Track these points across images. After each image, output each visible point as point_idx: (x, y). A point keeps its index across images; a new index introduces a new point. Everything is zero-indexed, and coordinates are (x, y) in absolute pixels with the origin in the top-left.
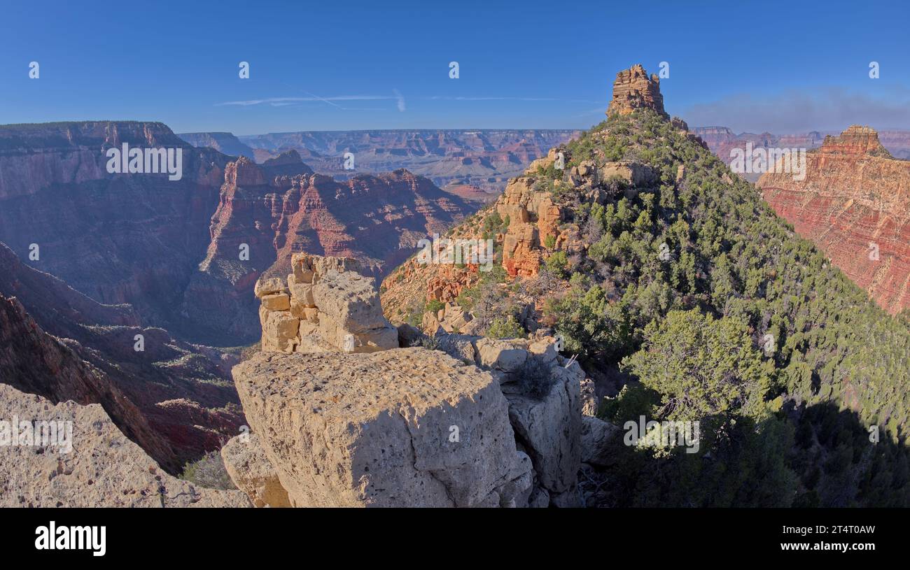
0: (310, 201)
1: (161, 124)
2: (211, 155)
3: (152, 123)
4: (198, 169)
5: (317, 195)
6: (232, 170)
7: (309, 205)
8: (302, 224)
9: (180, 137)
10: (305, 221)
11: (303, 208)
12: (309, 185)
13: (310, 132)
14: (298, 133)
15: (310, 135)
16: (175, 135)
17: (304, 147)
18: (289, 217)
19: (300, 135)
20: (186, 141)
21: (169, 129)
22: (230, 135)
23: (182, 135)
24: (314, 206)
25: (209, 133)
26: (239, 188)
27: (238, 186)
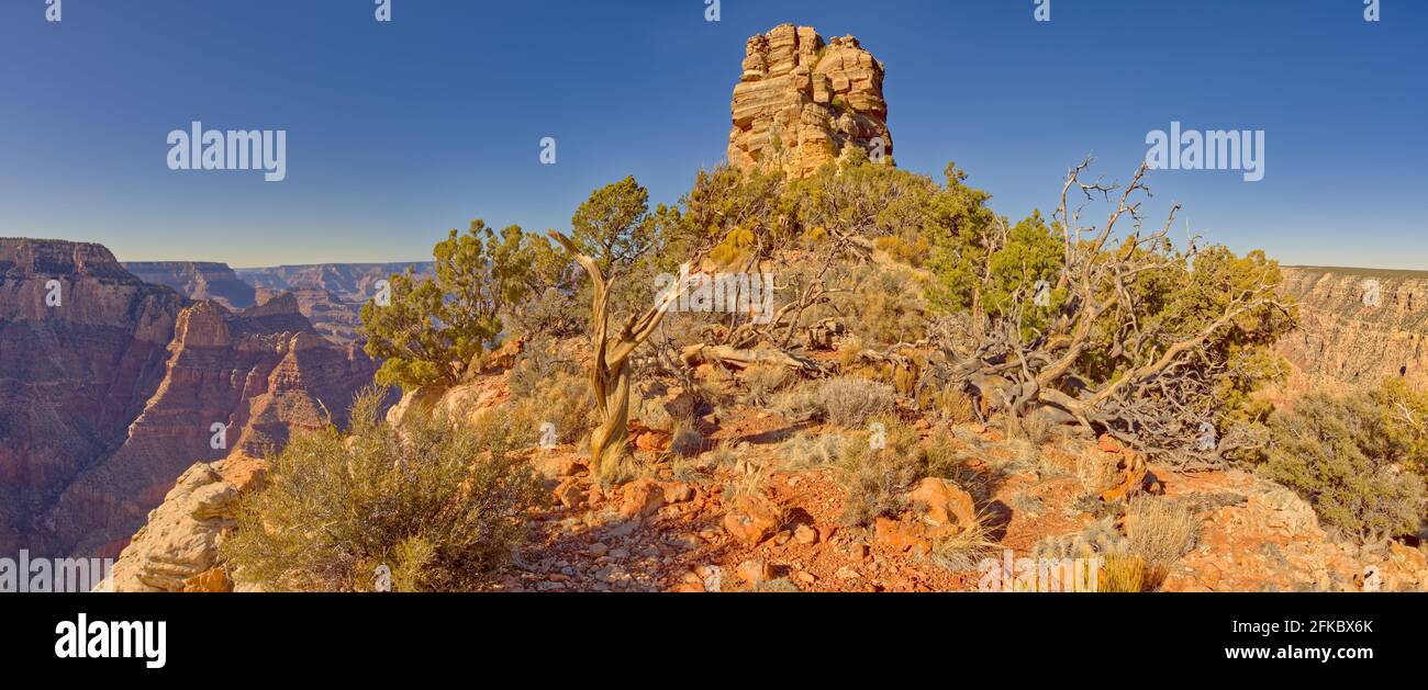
0: (285, 376)
1: (99, 246)
2: (164, 297)
3: (87, 245)
4: (140, 317)
5: (296, 368)
6: (183, 322)
7: (282, 382)
8: (265, 412)
9: (124, 266)
10: (271, 409)
11: (272, 387)
12: (288, 350)
13: (336, 265)
14: (319, 266)
15: (334, 269)
16: (119, 264)
17: (323, 287)
18: (252, 400)
19: (321, 269)
20: (134, 274)
21: (111, 255)
22: (223, 267)
23: (129, 263)
24: (290, 386)
25: (194, 263)
26: (188, 351)
27: (186, 347)
